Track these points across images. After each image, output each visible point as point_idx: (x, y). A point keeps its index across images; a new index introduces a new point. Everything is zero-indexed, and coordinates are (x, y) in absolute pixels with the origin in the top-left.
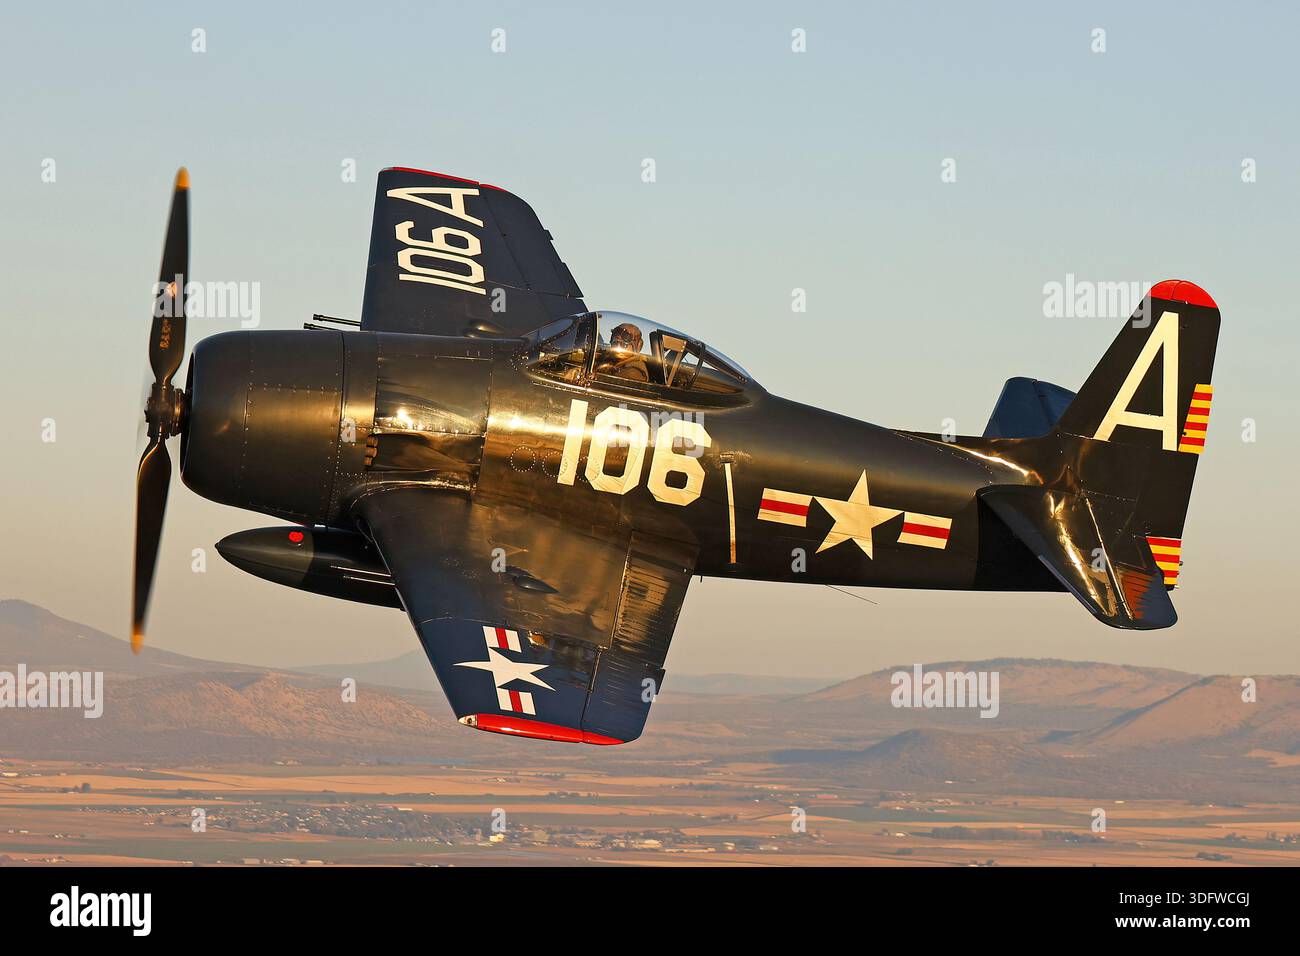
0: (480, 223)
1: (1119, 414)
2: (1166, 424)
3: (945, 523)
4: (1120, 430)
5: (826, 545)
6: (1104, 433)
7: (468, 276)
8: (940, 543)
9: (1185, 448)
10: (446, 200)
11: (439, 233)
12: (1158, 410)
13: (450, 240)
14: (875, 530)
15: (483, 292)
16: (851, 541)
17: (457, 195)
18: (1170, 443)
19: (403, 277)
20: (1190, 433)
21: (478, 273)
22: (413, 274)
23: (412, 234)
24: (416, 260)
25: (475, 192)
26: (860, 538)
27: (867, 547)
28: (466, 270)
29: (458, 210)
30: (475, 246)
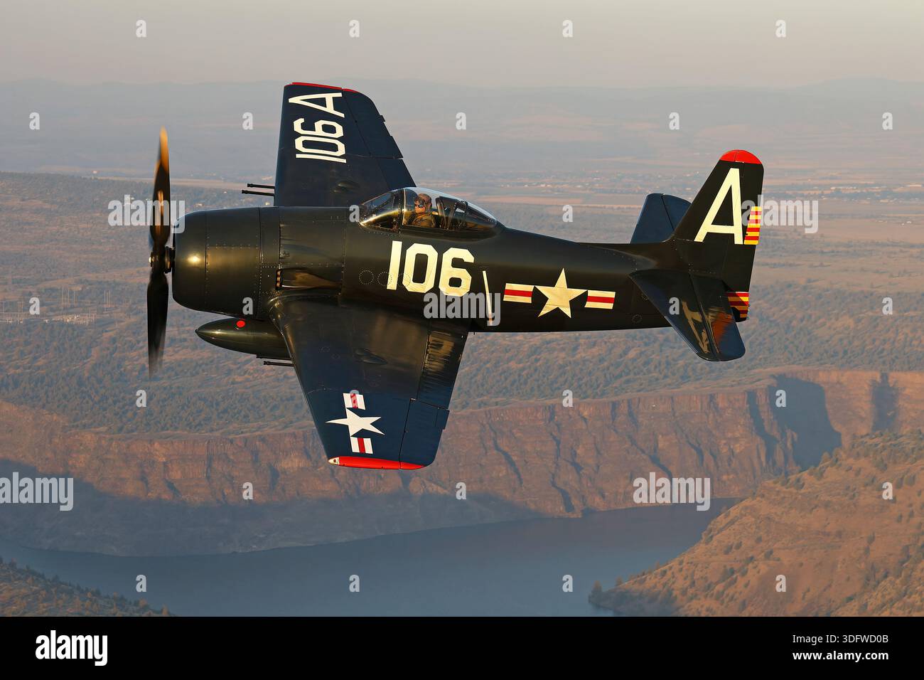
0: (342, 115)
1: (708, 227)
2: (736, 230)
3: (612, 295)
4: (709, 235)
5: (544, 312)
6: (700, 237)
7: (335, 151)
8: (610, 306)
9: (747, 242)
10: (322, 102)
11: (319, 125)
12: (731, 223)
13: (326, 128)
14: (571, 302)
15: (344, 161)
16: (558, 309)
17: (329, 97)
18: (738, 240)
19: (298, 156)
20: (750, 234)
21: (342, 149)
22: (304, 153)
23: (304, 127)
24: (306, 144)
25: (340, 95)
26: (563, 307)
27: (568, 312)
28: (334, 148)
29: (330, 108)
30: (340, 131)
